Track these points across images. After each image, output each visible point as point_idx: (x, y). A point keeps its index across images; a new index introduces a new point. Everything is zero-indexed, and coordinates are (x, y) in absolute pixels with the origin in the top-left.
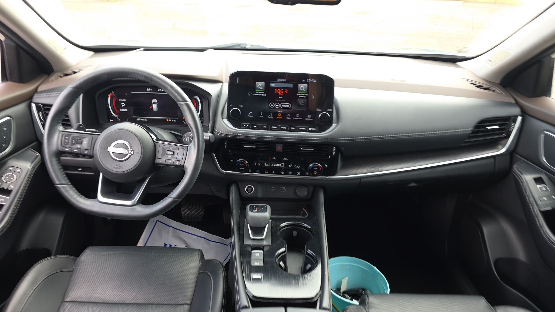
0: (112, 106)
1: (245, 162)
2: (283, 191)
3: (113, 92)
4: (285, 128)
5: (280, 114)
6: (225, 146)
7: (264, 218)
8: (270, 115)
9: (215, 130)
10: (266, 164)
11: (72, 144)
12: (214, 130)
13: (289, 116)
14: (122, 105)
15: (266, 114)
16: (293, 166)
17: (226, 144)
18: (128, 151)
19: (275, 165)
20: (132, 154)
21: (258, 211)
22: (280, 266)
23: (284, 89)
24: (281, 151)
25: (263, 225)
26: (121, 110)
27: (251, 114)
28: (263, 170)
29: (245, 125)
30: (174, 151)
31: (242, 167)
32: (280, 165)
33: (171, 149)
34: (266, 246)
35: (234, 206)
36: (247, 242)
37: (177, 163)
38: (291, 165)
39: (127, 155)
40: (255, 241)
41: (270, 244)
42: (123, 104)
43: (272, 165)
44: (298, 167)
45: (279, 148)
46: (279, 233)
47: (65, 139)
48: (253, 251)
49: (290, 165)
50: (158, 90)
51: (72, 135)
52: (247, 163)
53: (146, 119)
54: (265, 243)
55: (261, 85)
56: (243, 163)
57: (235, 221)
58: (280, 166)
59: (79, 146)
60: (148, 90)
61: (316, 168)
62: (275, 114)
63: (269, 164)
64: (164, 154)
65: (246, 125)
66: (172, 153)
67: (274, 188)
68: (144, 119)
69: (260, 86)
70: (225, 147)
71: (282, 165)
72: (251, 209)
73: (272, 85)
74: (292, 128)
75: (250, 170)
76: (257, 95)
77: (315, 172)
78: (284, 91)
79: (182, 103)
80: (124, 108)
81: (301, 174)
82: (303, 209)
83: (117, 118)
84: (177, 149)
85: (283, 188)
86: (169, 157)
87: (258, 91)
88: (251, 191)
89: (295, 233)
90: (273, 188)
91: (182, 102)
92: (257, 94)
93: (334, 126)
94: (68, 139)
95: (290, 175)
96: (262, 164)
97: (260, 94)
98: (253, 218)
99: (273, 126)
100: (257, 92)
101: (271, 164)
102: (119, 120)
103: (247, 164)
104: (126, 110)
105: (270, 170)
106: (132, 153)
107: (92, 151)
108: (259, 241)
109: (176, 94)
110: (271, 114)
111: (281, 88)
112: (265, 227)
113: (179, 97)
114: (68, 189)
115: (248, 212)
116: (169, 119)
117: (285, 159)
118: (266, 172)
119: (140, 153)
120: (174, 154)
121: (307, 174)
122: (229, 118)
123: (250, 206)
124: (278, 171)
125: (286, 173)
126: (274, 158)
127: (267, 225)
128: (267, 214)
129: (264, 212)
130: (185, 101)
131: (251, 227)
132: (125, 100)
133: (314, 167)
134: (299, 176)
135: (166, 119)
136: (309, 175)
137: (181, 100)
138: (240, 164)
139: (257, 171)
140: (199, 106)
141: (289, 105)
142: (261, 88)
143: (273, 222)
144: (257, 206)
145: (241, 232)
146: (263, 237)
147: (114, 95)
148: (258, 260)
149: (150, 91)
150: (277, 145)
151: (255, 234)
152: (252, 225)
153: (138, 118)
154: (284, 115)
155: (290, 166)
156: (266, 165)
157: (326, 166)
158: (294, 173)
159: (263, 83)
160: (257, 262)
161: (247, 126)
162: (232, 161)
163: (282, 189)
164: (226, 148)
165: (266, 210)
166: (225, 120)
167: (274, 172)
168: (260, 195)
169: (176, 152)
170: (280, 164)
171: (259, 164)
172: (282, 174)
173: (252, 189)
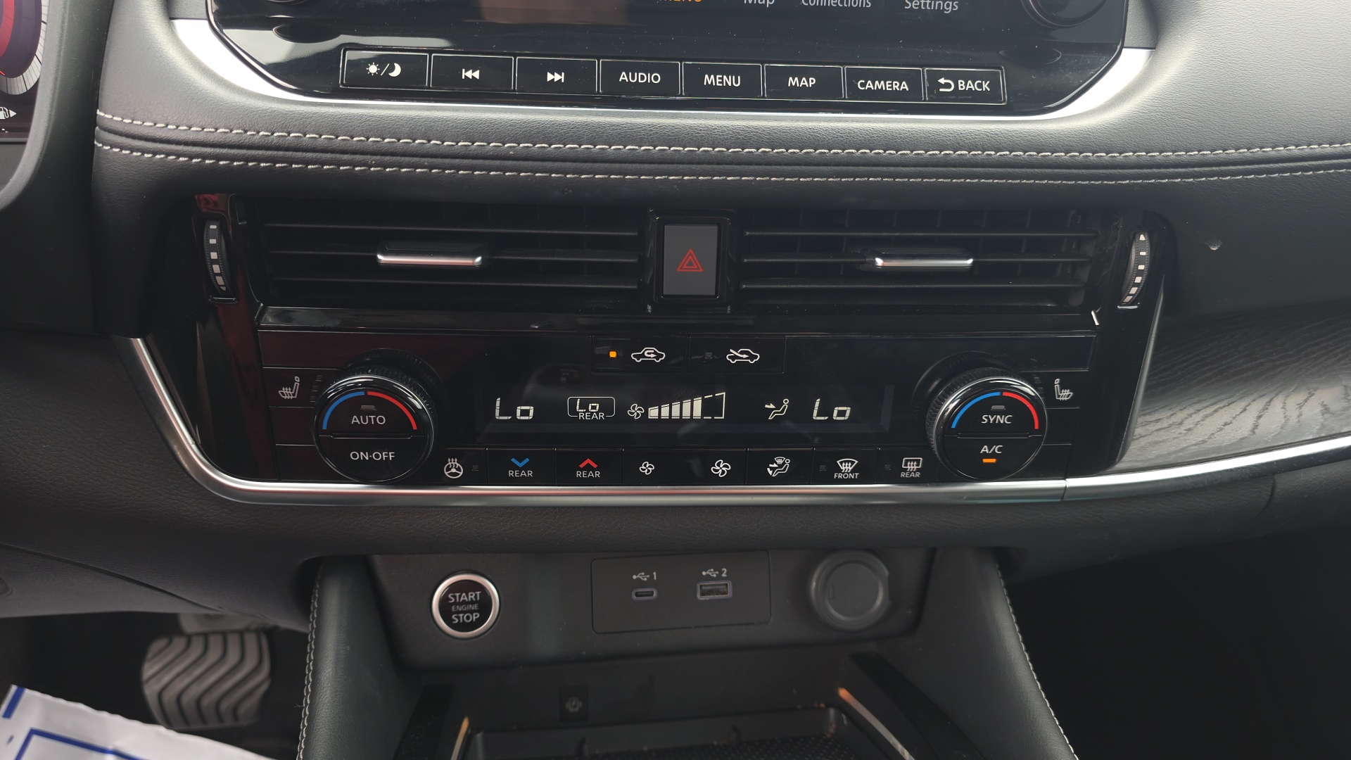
1: (403, 398)
2: (710, 592)
4: (730, 81)
6: (204, 264)
10: (584, 405)
12: (92, 121)
16: (800, 412)
17: (213, 248)
19: (653, 413)
24: (707, 287)
28: (556, 453)
29: (373, 69)
31: (372, 438)
32: (693, 408)
38: (786, 402)
44: (842, 413)
49: (778, 405)
52: (418, 403)
56: (382, 407)
58: (698, 413)
61: (1002, 420)
63: (605, 407)
65: (383, 60)
67: (650, 583)
70: (208, 277)
71: (708, 408)
74: (793, 81)
75: (453, 462)
77: (985, 449)
81: (864, 475)
82: (843, 693)
85: (712, 573)
88: (475, 617)
90: (643, 577)
93: (1131, 61)
95: (782, 479)
96: (554, 411)
99: (632, 69)
101: (624, 406)
103: (417, 413)
105: (617, 453)
117: (738, 355)
118: (588, 468)
121: (912, 466)
124: (682, 455)
125: (748, 472)
126: (649, 353)
133: (985, 407)
134: (847, 488)
138: (355, 420)
139: (515, 467)
150: (674, 235)
155: (777, 409)
156: (582, 414)
157: (1065, 395)
161: (397, 71)
162: (287, 393)
163: (708, 578)
164: (220, 280)
167: (647, 468)
168: (547, 640)
170: (698, 403)
171: (525, 412)
172: (716, 481)
173: (484, 605)
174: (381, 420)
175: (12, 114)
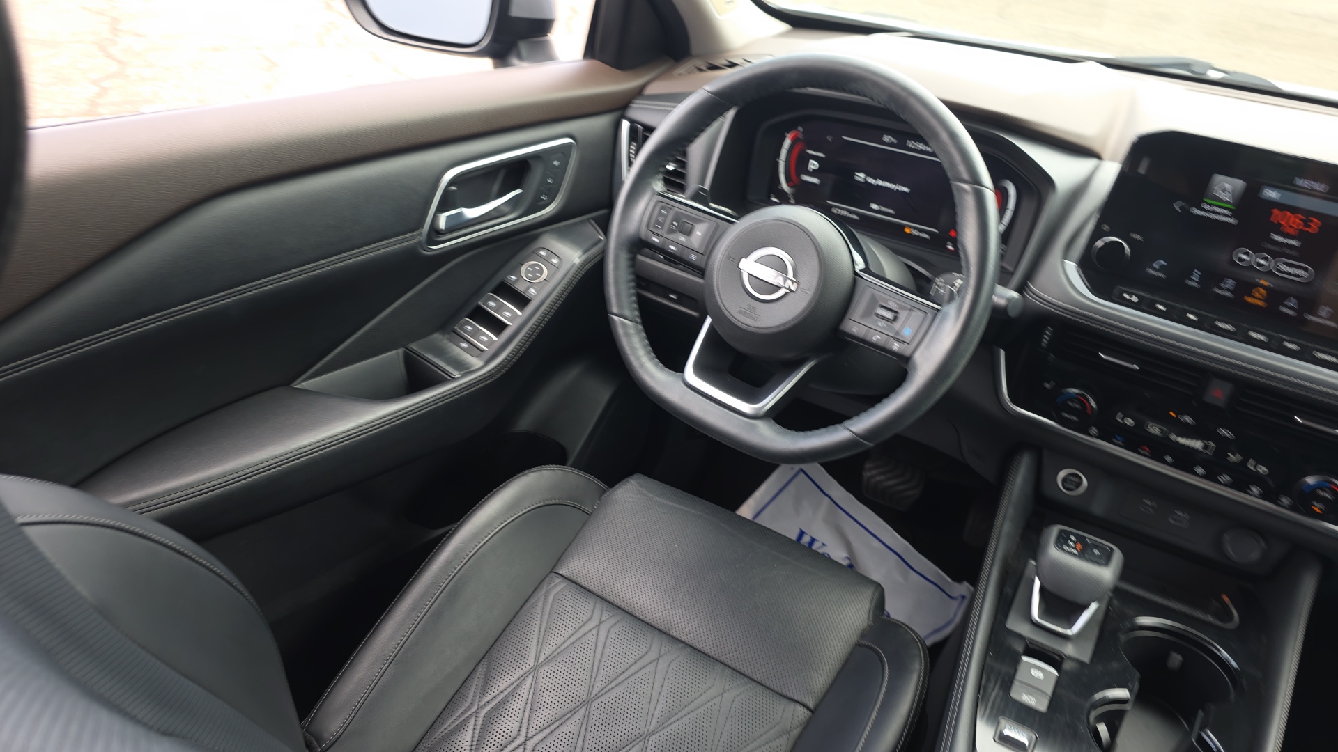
0: (787, 162)
1: (1089, 401)
2: (1178, 522)
3: (799, 129)
4: (1261, 337)
5: (1262, 290)
6: (1042, 338)
7: (1095, 582)
8: (1222, 285)
9: (1028, 286)
10: (1153, 427)
11: (671, 231)
12: (1028, 284)
13: (1292, 302)
14: (811, 167)
15: (1212, 277)
16: (1244, 462)
17: (1047, 335)
18: (786, 279)
19: (1182, 441)
20: (792, 291)
21: (1082, 555)
22: (1096, 734)
23: (1308, 214)
24: (1222, 404)
25: (1081, 600)
26: (805, 178)
27: (1162, 269)
28: (1134, 440)
29: (1126, 296)
30: (896, 312)
31: (1072, 411)
32: (1197, 444)
33: (892, 305)
34: (1070, 658)
35: (1011, 511)
36: (1015, 624)
37: (896, 347)
38: (1239, 456)
39: (778, 288)
40: (1042, 632)
41: (1086, 658)
42: (813, 165)
43: (1173, 437)
44: (1262, 469)
45: (1218, 394)
46: (1123, 638)
47: (660, 214)
48: (1025, 658)
49: (1235, 456)
50: (911, 143)
51: (676, 209)
52: (1093, 404)
53: (856, 214)
54: (1069, 650)
55: (1227, 186)
56: (1082, 403)
57: (1000, 554)
58: (1199, 447)
59: (682, 238)
60: (886, 138)
61: (1329, 496)
62: (1244, 287)
63: (1162, 431)
64: (869, 312)
65: (1131, 294)
66: (889, 315)
67: (1151, 506)
68: (850, 212)
69: (1224, 190)
70: (1041, 342)
71: (1206, 447)
72: (1062, 541)
73: (1271, 194)
74: (1288, 345)
75: (1095, 429)
76: (1202, 213)
77: (1315, 504)
78: (1306, 223)
79: (966, 186)
80: (814, 173)
81: (1263, 496)
82: (1228, 600)
83: (787, 194)
84: (905, 308)
85: (1181, 514)
86: (880, 324)
87: (1210, 205)
88: (1075, 488)
89: (1176, 659)
91: (965, 182)
92: (1206, 211)
94: (665, 216)
95: (1226, 485)
96: (1140, 425)
97: (1214, 212)
98: (1057, 567)
99: (1221, 321)
100: (1207, 207)
101: (1170, 433)
102: (791, 198)
103: (1092, 408)
104: (815, 181)
105: (1158, 449)
106: (793, 287)
107: (705, 257)
108: (1052, 637)
109: (957, 158)
110: (1230, 283)
111: (1294, 210)
112: (1085, 607)
113: (962, 169)
114: (632, 331)
115: (1046, 545)
116: (912, 228)
117: (1224, 432)
118: (1146, 450)
119: (810, 294)
120: (895, 319)
121: (1285, 502)
122: (1085, 265)
123: (1061, 531)
124: (1185, 460)
125: (1211, 476)
126: (1188, 419)
127: (1094, 606)
128: (1107, 574)
129: (1098, 563)
130: (976, 181)
131: (1042, 589)
132: (821, 155)
133: (1323, 488)
134: (1253, 498)
135: (904, 226)
136: (1292, 508)
137: (965, 176)
138: (1070, 403)
139: (1117, 439)
140: (1009, 204)
141: (1306, 270)
142: (1226, 197)
143: (1115, 602)
144: (1081, 539)
145: (1008, 590)
146: (1069, 632)
147: (801, 136)
148: (1034, 688)
149: (890, 144)
150: (1215, 382)
151: (1046, 610)
152: (1047, 586)
153: (836, 207)
154: (1276, 297)
155: (1233, 458)
156: (1151, 430)
158: (1241, 484)
159: (1239, 184)
160: (1029, 694)
161: (1135, 298)
162: (1047, 386)
163: (1178, 515)
164: (1044, 345)
165: (1106, 559)
166: (1071, 267)
167: (1169, 459)
168: (1098, 508)
169: (903, 315)
170: (1201, 443)
171: (1129, 422)
172: (1195, 474)
173: (1079, 484)
174: (1078, 406)
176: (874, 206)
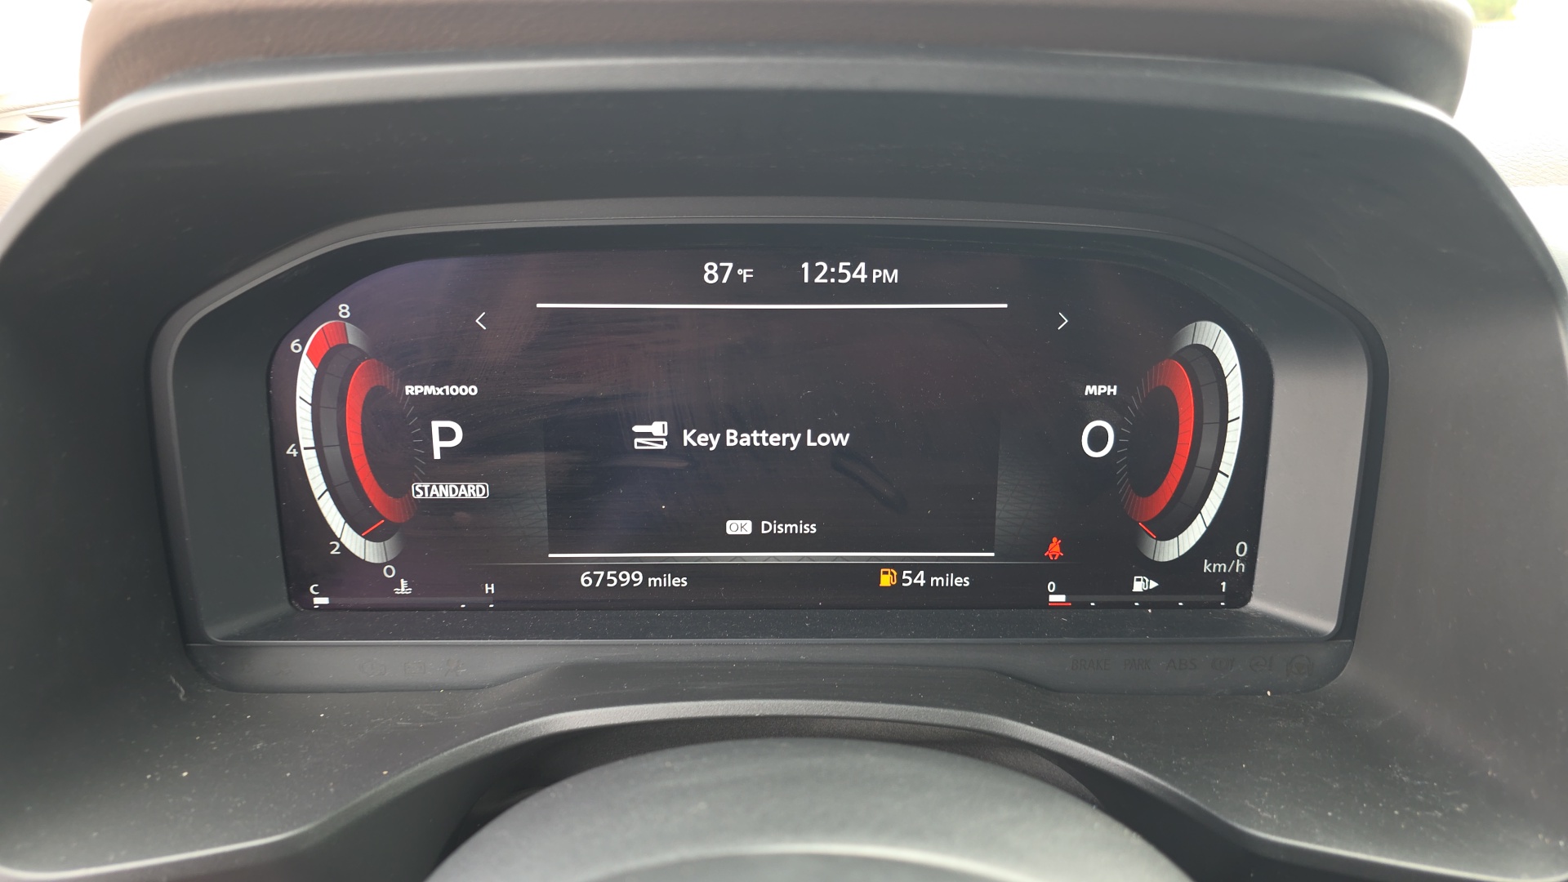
0: (334, 453)
3: (344, 310)
14: (438, 445)
26: (422, 490)
42: (445, 436)
50: (815, 271)
53: (676, 570)
60: (710, 272)
68: (650, 570)
80: (454, 466)
83: (378, 568)
102: (404, 588)
104: (475, 491)
116: (900, 568)
132: (465, 390)
135: (874, 570)
140: (1224, 421)
147: (353, 336)
149: (733, 290)
153: (592, 566)
175: (1153, 584)
176: (739, 527)
